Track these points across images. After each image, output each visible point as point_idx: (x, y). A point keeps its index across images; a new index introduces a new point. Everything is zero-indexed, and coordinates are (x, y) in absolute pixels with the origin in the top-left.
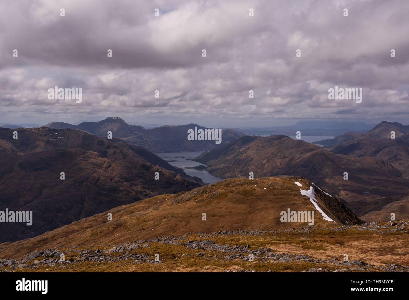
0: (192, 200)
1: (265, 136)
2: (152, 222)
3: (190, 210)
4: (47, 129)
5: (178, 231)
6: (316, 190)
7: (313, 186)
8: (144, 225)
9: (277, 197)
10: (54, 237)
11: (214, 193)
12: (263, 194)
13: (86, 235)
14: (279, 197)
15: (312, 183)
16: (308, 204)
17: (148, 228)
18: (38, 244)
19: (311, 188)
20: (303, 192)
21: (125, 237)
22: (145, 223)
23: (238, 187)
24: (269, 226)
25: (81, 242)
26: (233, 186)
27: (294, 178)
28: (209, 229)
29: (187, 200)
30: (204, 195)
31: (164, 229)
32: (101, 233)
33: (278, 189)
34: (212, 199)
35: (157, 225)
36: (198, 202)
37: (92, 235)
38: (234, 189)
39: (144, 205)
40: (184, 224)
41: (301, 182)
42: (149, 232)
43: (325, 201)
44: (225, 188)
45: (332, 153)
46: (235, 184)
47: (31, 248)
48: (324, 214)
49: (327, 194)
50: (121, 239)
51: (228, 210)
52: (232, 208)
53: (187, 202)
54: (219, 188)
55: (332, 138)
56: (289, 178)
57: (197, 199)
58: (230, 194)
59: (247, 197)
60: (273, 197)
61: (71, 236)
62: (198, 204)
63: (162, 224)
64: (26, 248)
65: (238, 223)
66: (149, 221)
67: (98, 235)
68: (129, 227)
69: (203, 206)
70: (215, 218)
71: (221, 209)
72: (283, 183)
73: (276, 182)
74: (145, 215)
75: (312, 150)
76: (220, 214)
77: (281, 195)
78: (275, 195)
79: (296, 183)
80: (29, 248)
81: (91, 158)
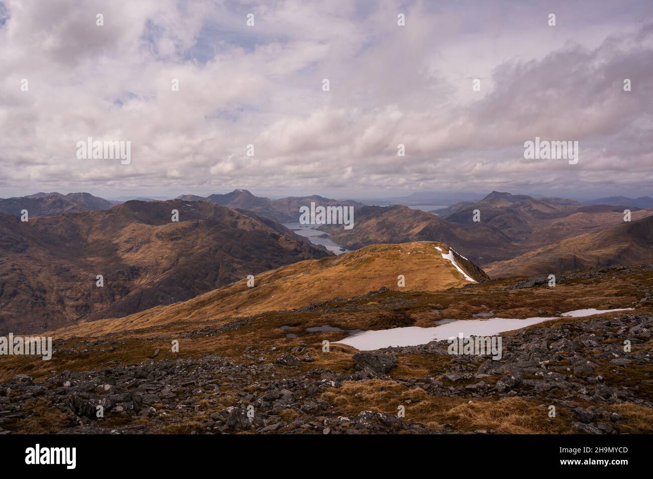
0: (341, 264)
1: (384, 206)
2: (306, 285)
3: (340, 273)
4: (180, 201)
5: (332, 292)
6: (454, 254)
7: (451, 250)
8: (299, 288)
9: (421, 260)
10: (210, 299)
11: (362, 257)
12: (408, 258)
13: (243, 297)
14: (423, 260)
15: (451, 248)
16: (451, 266)
17: (303, 290)
18: (196, 306)
19: (450, 252)
20: (444, 256)
21: (283, 298)
22: (300, 286)
23: (383, 252)
24: (417, 286)
25: (240, 304)
26: (379, 252)
27: (434, 244)
28: (362, 290)
29: (336, 265)
30: (352, 259)
31: (319, 290)
32: (258, 295)
33: (421, 253)
34: (360, 263)
35: (311, 287)
36: (347, 266)
37: (250, 297)
38: (380, 253)
39: (290, 270)
40: (338, 286)
41: (441, 247)
42: (305, 293)
43: (463, 264)
44: (372, 253)
45: (447, 221)
46: (380, 249)
47: (191, 310)
48: (466, 276)
49: (464, 258)
50: (279, 300)
51: (377, 273)
52: (381, 271)
53: (336, 266)
54: (366, 253)
55: (446, 207)
56: (430, 243)
57: (346, 263)
58: (377, 259)
59: (393, 261)
60: (418, 260)
61: (227, 299)
62: (347, 268)
63: (316, 286)
64: (186, 310)
65: (388, 284)
66: (303, 283)
67: (255, 297)
68: (284, 289)
69: (353, 269)
70: (365, 280)
71: (370, 272)
72: (425, 248)
73: (418, 247)
74: (298, 278)
75: (429, 219)
76: (370, 277)
77: (425, 258)
78: (419, 259)
79: (436, 248)
80: (189, 310)
81: (223, 228)
